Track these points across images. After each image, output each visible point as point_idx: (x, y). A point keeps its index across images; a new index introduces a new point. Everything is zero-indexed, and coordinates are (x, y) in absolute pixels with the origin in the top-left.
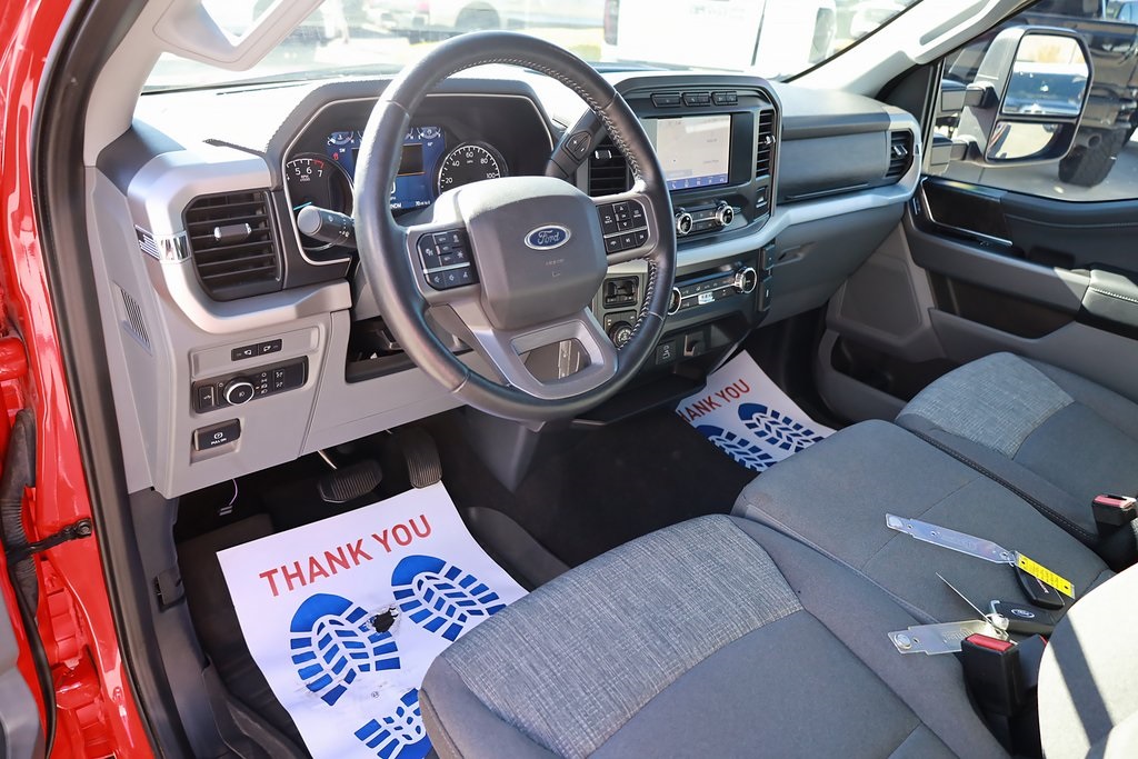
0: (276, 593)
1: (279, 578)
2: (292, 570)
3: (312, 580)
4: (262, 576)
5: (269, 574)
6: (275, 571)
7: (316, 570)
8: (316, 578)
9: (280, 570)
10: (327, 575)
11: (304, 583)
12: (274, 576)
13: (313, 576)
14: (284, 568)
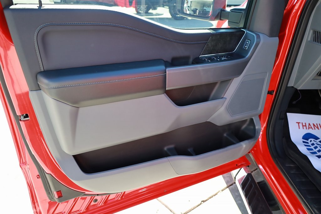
0: (299, 128)
1: (301, 125)
2: (304, 124)
3: (309, 129)
4: (297, 123)
5: (299, 123)
6: (300, 123)
7: (310, 127)
8: (310, 129)
9: (301, 123)
10: (313, 129)
11: (307, 129)
12: (299, 124)
13: (309, 128)
14: (302, 123)
